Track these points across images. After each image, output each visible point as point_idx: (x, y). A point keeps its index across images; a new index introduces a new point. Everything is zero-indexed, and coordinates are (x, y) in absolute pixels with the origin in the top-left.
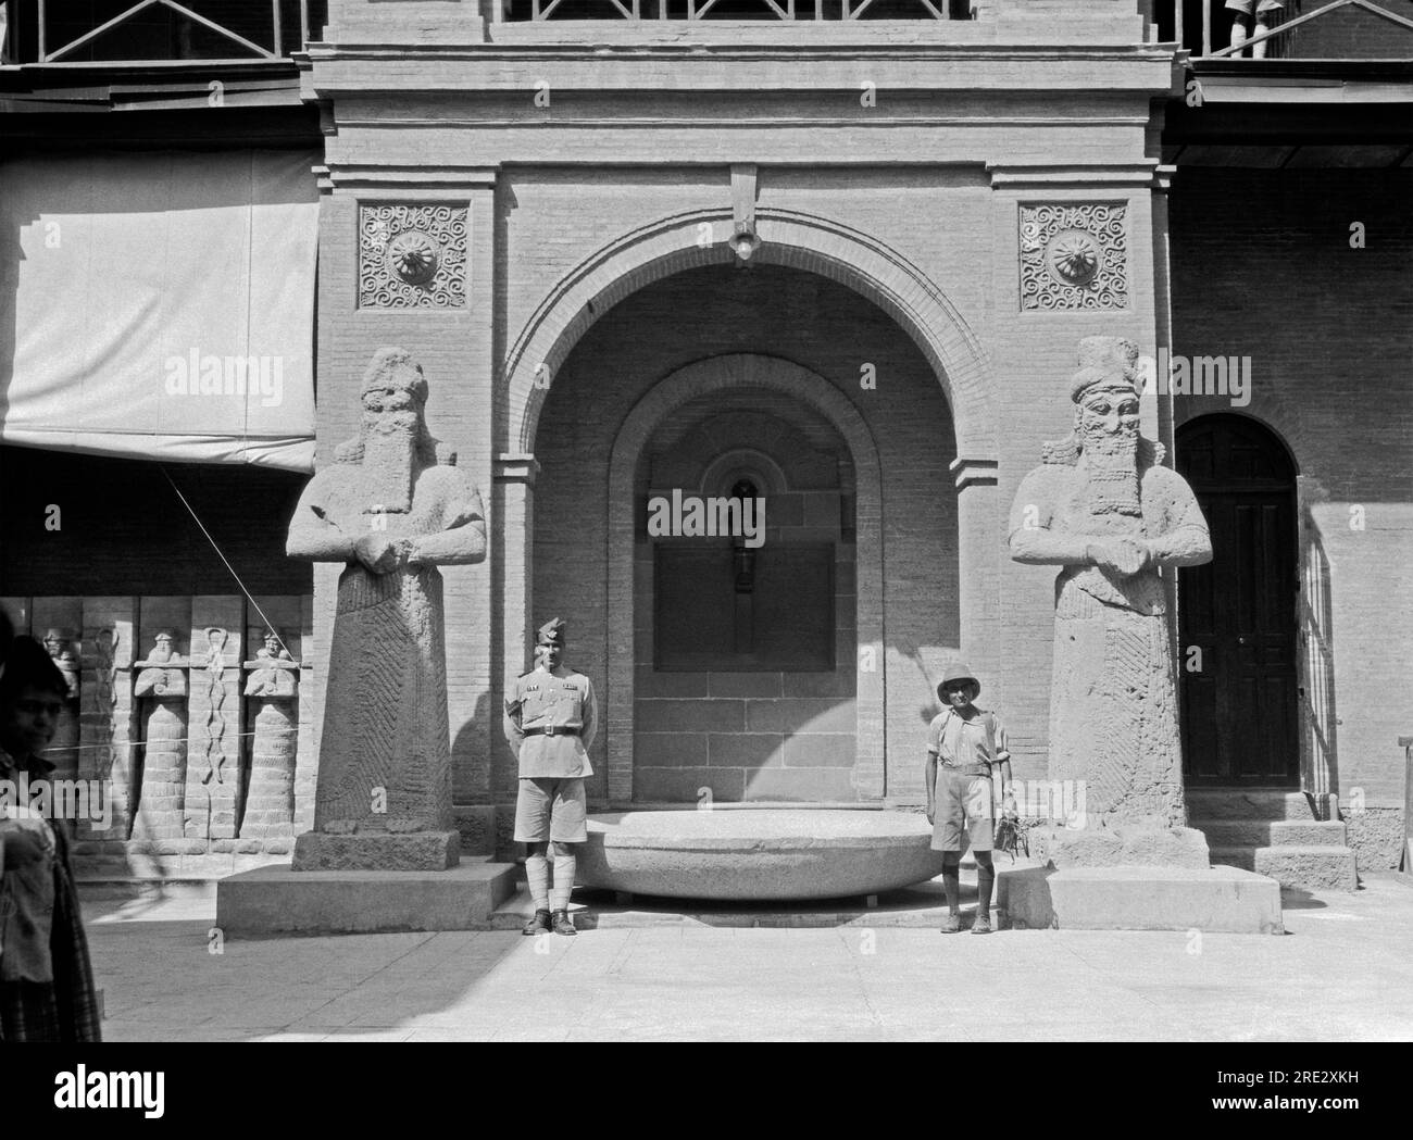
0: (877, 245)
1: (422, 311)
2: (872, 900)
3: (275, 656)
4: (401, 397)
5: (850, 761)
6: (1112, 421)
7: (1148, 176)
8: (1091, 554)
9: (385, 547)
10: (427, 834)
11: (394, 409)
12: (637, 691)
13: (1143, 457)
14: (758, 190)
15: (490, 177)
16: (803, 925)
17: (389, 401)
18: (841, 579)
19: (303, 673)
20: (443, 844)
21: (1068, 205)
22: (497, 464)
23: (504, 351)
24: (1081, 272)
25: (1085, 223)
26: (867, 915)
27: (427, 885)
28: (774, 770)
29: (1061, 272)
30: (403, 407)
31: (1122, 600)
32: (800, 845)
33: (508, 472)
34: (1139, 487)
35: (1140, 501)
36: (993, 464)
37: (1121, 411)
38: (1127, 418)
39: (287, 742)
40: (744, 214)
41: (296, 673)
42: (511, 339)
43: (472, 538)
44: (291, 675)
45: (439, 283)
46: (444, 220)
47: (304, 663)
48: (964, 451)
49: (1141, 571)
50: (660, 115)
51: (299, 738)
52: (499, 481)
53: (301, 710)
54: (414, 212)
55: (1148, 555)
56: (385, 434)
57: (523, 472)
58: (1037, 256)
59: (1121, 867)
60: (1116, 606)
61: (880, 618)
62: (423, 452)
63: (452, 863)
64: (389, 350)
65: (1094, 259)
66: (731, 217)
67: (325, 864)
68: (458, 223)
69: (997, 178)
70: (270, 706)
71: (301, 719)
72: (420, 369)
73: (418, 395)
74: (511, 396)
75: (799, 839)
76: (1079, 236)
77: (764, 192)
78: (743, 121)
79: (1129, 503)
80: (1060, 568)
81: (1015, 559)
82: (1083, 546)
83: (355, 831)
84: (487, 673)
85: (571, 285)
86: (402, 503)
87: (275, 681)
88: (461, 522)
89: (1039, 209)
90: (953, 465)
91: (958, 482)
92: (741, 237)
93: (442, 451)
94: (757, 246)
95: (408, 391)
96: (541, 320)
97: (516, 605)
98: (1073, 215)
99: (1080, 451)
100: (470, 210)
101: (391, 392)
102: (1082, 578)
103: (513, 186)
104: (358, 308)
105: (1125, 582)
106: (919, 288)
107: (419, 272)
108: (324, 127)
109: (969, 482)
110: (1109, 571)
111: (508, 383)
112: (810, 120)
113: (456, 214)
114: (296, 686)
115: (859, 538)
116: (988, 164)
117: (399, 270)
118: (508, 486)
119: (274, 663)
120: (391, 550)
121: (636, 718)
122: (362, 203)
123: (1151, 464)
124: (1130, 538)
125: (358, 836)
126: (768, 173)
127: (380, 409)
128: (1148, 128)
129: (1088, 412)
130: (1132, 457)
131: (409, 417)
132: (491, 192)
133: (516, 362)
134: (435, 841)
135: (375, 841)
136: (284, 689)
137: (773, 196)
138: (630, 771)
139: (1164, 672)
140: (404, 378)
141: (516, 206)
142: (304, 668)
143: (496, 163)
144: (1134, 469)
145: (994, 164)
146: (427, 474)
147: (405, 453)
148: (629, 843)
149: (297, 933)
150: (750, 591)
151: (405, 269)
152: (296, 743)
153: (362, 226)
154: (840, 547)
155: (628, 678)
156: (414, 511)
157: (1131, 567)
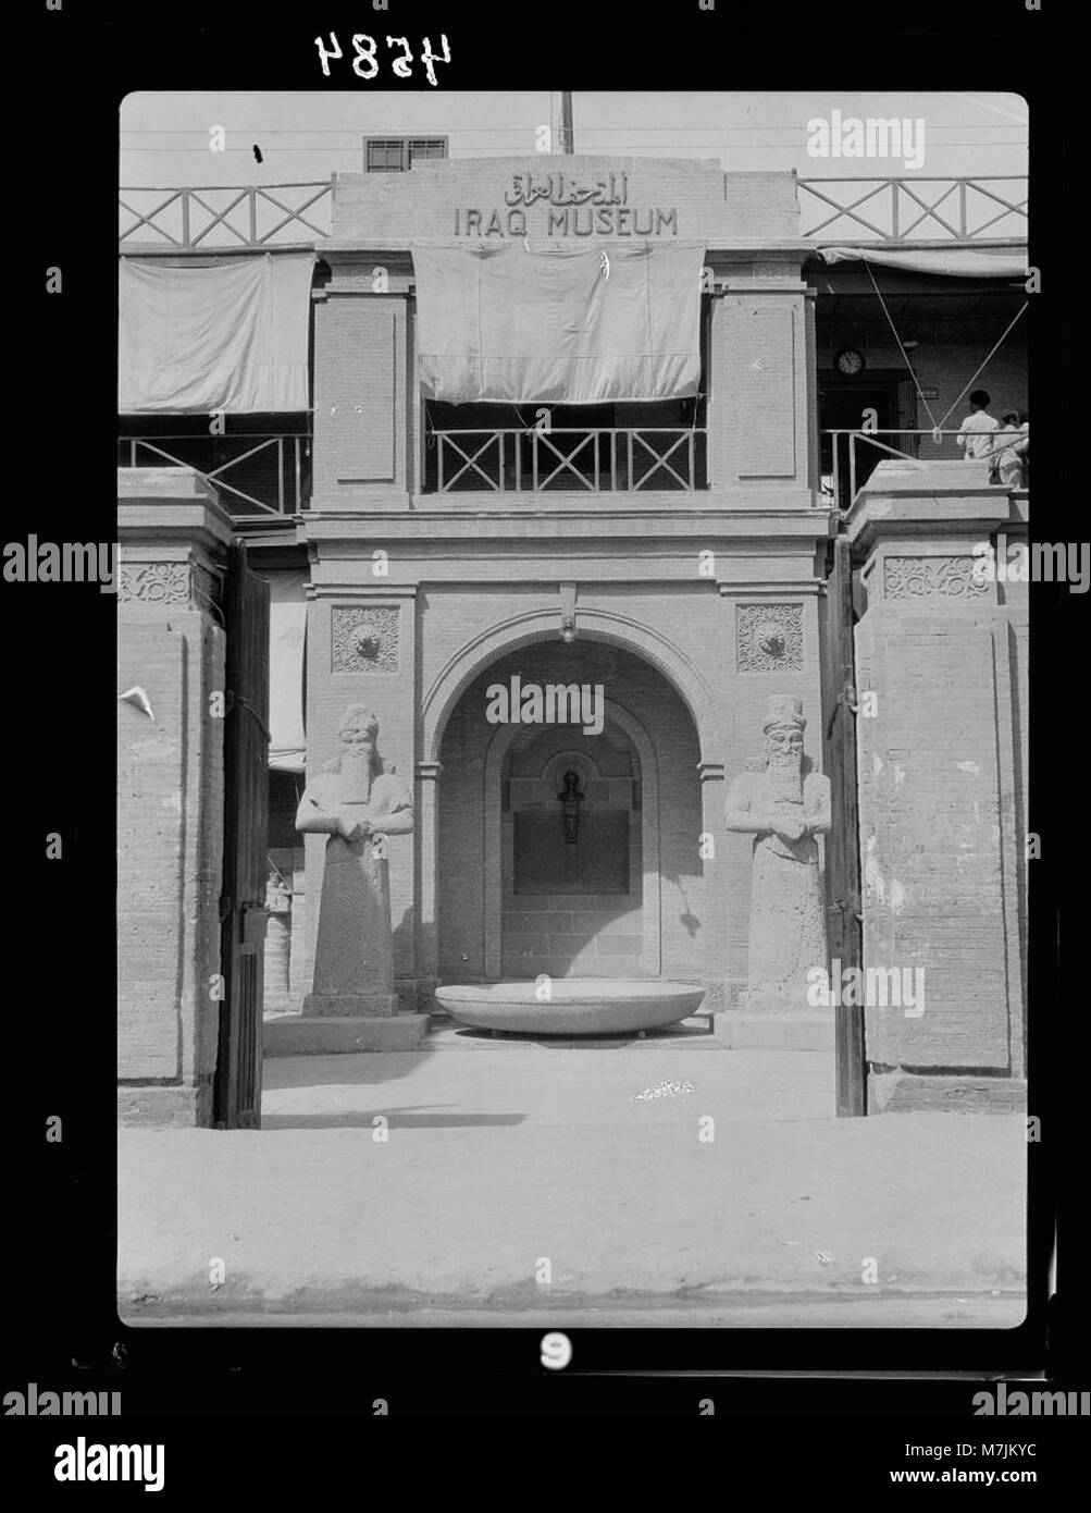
0: (649, 630)
1: (371, 674)
2: (642, 1034)
3: (277, 886)
4: (363, 734)
5: (640, 952)
6: (786, 746)
7: (816, 589)
8: (773, 827)
9: (354, 825)
10: (380, 996)
11: (359, 741)
12: (504, 909)
13: (805, 766)
14: (576, 599)
15: (413, 591)
16: (600, 1048)
17: (356, 736)
18: (633, 835)
19: (294, 897)
20: (390, 1002)
21: (767, 606)
22: (417, 768)
23: (421, 697)
24: (775, 648)
25: (777, 618)
26: (637, 1042)
27: (382, 1025)
28: (586, 958)
29: (763, 648)
30: (365, 740)
31: (790, 854)
32: (599, 1001)
33: (424, 773)
34: (802, 786)
35: (802, 794)
36: (722, 767)
37: (791, 740)
38: (795, 744)
39: (284, 941)
40: (568, 612)
41: (290, 897)
42: (425, 691)
43: (405, 818)
44: (286, 899)
45: (381, 656)
46: (384, 618)
47: (295, 890)
48: (705, 760)
49: (802, 837)
50: (517, 552)
51: (292, 938)
52: (418, 778)
53: (293, 921)
54: (366, 612)
55: (806, 827)
56: (354, 757)
57: (433, 773)
58: (748, 637)
59: (789, 1014)
60: (787, 858)
61: (657, 859)
62: (376, 767)
63: (395, 1014)
64: (356, 706)
65: (783, 640)
66: (560, 614)
67: (321, 1013)
68: (394, 619)
69: (723, 590)
70: (273, 919)
71: (293, 926)
72: (374, 717)
73: (373, 733)
74: (425, 726)
75: (599, 997)
76: (773, 625)
77: (580, 598)
78: (568, 555)
79: (797, 796)
80: (755, 835)
81: (729, 830)
82: (767, 822)
83: (338, 994)
84: (412, 898)
85: (462, 657)
86: (364, 798)
87: (276, 902)
88: (399, 809)
89: (749, 609)
90: (699, 766)
91: (702, 777)
92: (566, 628)
93: (385, 765)
94: (576, 632)
95: (368, 730)
96: (444, 678)
97: (429, 855)
98: (770, 612)
99: (768, 763)
100: (401, 611)
101: (357, 731)
102: (767, 841)
103: (427, 596)
104: (332, 672)
105: (793, 844)
106: (676, 657)
107: (369, 650)
108: (311, 559)
109: (707, 778)
110: (783, 838)
111: (423, 718)
112: (608, 555)
113: (392, 613)
114: (289, 906)
115: (644, 809)
116: (718, 581)
117: (357, 649)
118: (424, 782)
119: (276, 891)
120: (358, 826)
121: (503, 924)
122: (334, 607)
123: (810, 771)
124: (795, 818)
125: (340, 997)
126: (583, 587)
127: (351, 742)
128: (815, 558)
129: (772, 741)
130: (798, 768)
131: (367, 746)
132: (413, 600)
133: (429, 704)
134: (387, 1000)
135: (350, 999)
136: (282, 907)
137: (586, 601)
138: (499, 958)
139: (816, 898)
140: (364, 723)
141: (428, 608)
142: (296, 894)
143: (417, 582)
144: (799, 775)
145: (722, 581)
146: (379, 780)
147: (366, 767)
148: (499, 1000)
149: (307, 1053)
150: (576, 842)
151: (361, 648)
152: (289, 941)
153: (335, 621)
154: (632, 813)
155: (498, 899)
156: (371, 803)
157: (796, 836)
